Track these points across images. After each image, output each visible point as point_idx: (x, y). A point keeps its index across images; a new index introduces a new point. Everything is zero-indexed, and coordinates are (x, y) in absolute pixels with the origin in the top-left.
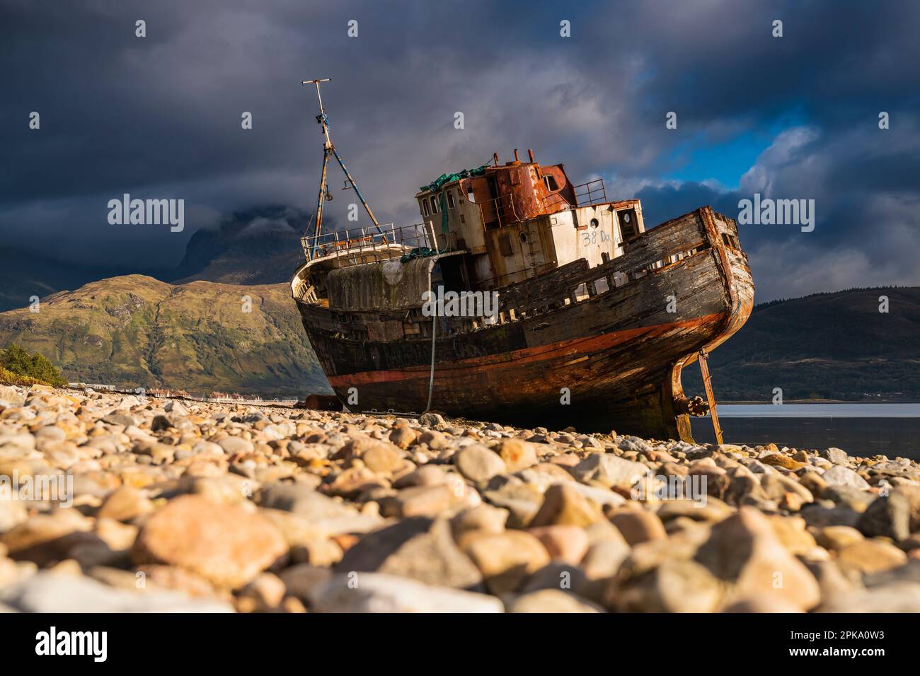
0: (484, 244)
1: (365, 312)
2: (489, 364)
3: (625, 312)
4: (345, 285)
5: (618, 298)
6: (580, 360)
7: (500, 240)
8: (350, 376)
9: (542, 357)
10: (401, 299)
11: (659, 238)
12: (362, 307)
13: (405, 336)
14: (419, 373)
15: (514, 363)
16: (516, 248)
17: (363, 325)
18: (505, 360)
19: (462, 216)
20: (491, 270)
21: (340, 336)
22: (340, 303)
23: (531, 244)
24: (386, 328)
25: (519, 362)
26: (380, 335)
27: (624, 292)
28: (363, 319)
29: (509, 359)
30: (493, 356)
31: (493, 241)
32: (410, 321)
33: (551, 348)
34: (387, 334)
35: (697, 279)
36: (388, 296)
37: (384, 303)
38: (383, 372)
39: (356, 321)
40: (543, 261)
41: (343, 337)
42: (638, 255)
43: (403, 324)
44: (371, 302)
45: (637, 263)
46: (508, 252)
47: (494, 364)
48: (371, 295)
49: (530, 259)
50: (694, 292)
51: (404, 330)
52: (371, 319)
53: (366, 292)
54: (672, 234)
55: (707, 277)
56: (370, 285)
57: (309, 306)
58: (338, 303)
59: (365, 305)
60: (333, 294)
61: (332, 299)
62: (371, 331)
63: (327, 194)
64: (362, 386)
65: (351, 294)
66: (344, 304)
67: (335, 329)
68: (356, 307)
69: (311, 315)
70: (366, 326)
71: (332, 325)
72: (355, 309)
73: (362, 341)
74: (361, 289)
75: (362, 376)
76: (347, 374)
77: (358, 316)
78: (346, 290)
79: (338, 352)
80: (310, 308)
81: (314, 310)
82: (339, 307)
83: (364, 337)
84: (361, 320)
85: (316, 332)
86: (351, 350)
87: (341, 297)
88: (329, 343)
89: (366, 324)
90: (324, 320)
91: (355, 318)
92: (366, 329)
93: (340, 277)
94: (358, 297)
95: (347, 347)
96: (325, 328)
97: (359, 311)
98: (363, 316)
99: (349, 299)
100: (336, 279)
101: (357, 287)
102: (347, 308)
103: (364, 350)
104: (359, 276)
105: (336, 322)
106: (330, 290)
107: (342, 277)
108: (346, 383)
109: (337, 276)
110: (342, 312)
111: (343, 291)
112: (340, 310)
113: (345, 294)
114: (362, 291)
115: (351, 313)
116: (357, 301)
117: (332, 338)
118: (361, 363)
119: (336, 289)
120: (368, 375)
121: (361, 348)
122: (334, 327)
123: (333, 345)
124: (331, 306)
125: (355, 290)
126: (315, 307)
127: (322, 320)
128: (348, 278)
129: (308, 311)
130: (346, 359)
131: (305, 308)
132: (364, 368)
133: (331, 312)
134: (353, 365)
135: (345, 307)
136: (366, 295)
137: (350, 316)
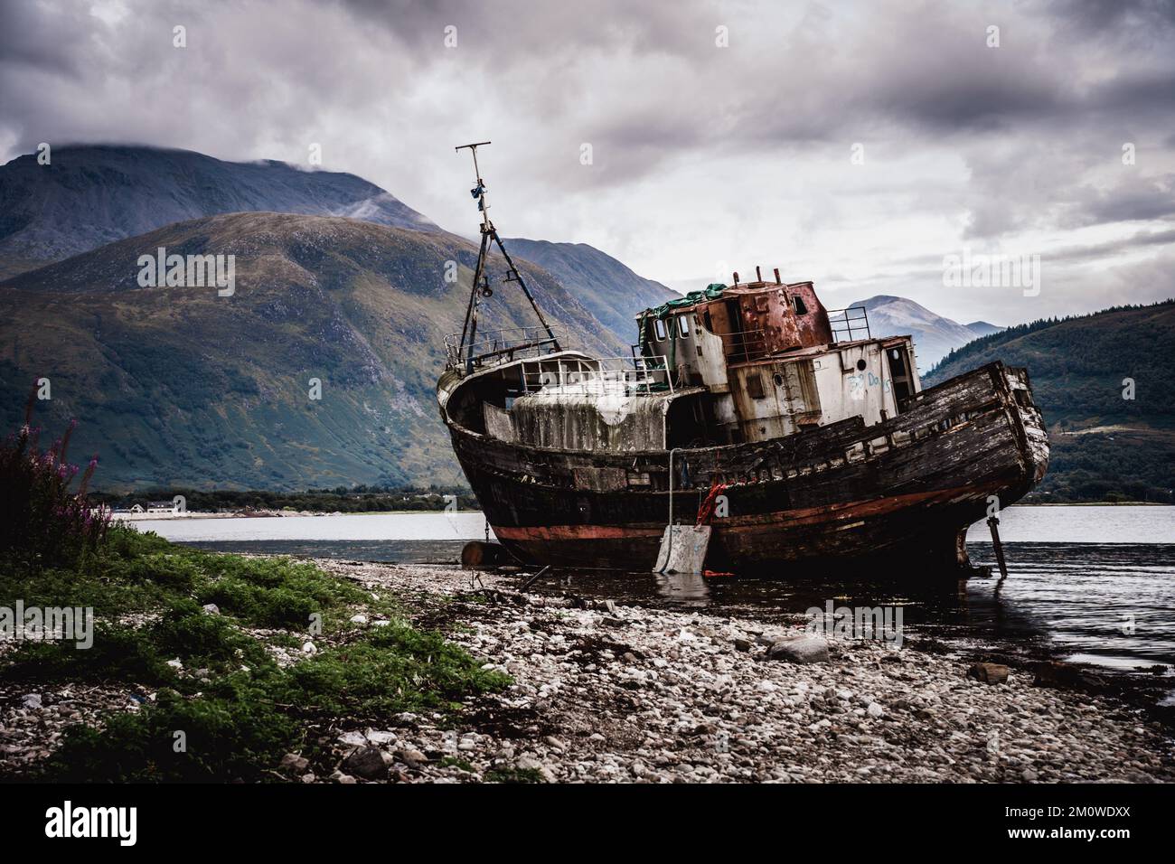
0: (726, 382)
1: (571, 455)
2: (743, 526)
3: (908, 474)
4: (541, 420)
5: (898, 460)
6: (855, 525)
7: (749, 380)
8: (543, 529)
9: (810, 521)
10: (625, 443)
11: (945, 396)
12: (566, 448)
13: (630, 486)
14: (647, 531)
15: (774, 526)
16: (769, 391)
17: (567, 469)
18: (763, 521)
19: (699, 349)
20: (735, 412)
21: (529, 479)
22: (532, 440)
23: (787, 388)
24: (601, 476)
25: (781, 525)
26: (592, 483)
27: (907, 454)
28: (566, 462)
29: (769, 521)
30: (748, 516)
31: (738, 380)
32: (637, 470)
33: (821, 511)
34: (602, 483)
35: (988, 442)
36: (605, 437)
37: (599, 446)
38: (593, 527)
39: (556, 464)
40: (803, 407)
41: (533, 481)
42: (921, 413)
43: (627, 472)
44: (580, 443)
45: (921, 422)
46: (759, 394)
47: (750, 526)
48: (580, 434)
49: (786, 404)
50: (985, 454)
51: (627, 480)
52: (580, 464)
53: (572, 430)
54: (959, 391)
55: (998, 439)
56: (578, 422)
57: (480, 438)
58: (528, 441)
59: (571, 446)
60: (520, 428)
61: (519, 434)
62: (578, 477)
63: (486, 288)
64: (560, 542)
65: (549, 430)
66: (538, 442)
67: (522, 470)
68: (556, 447)
69: (482, 449)
70: (571, 471)
71: (515, 465)
72: (555, 449)
73: (565, 488)
74: (564, 426)
75: (561, 530)
76: (538, 527)
77: (560, 458)
78: (540, 425)
79: (526, 499)
80: (480, 441)
81: (487, 445)
82: (531, 445)
83: (567, 483)
84: (564, 463)
85: (487, 471)
86: (547, 498)
87: (533, 432)
88: (510, 487)
89: (571, 469)
90: (503, 458)
91: (555, 460)
92: (571, 475)
93: (532, 409)
94: (559, 435)
95: (540, 494)
96: (504, 468)
97: (562, 452)
98: (568, 459)
99: (546, 436)
100: (526, 410)
101: (558, 423)
102: (542, 446)
103: (567, 500)
104: (561, 410)
105: (524, 462)
106: (515, 422)
107: (535, 409)
108: (533, 537)
109: (528, 407)
110: (535, 451)
111: (537, 425)
112: (531, 448)
113: (539, 429)
114: (565, 428)
115: (549, 454)
116: (558, 440)
117: (516, 480)
118: (562, 515)
119: (525, 422)
120: (571, 529)
121: (562, 497)
122: (520, 468)
123: (517, 490)
124: (518, 442)
125: (555, 427)
126: (490, 441)
127: (500, 457)
128: (544, 410)
129: (476, 443)
130: (537, 508)
131: (470, 440)
132: (565, 521)
133: (517, 450)
134: (548, 516)
135: (540, 445)
136: (572, 433)
137: (546, 457)
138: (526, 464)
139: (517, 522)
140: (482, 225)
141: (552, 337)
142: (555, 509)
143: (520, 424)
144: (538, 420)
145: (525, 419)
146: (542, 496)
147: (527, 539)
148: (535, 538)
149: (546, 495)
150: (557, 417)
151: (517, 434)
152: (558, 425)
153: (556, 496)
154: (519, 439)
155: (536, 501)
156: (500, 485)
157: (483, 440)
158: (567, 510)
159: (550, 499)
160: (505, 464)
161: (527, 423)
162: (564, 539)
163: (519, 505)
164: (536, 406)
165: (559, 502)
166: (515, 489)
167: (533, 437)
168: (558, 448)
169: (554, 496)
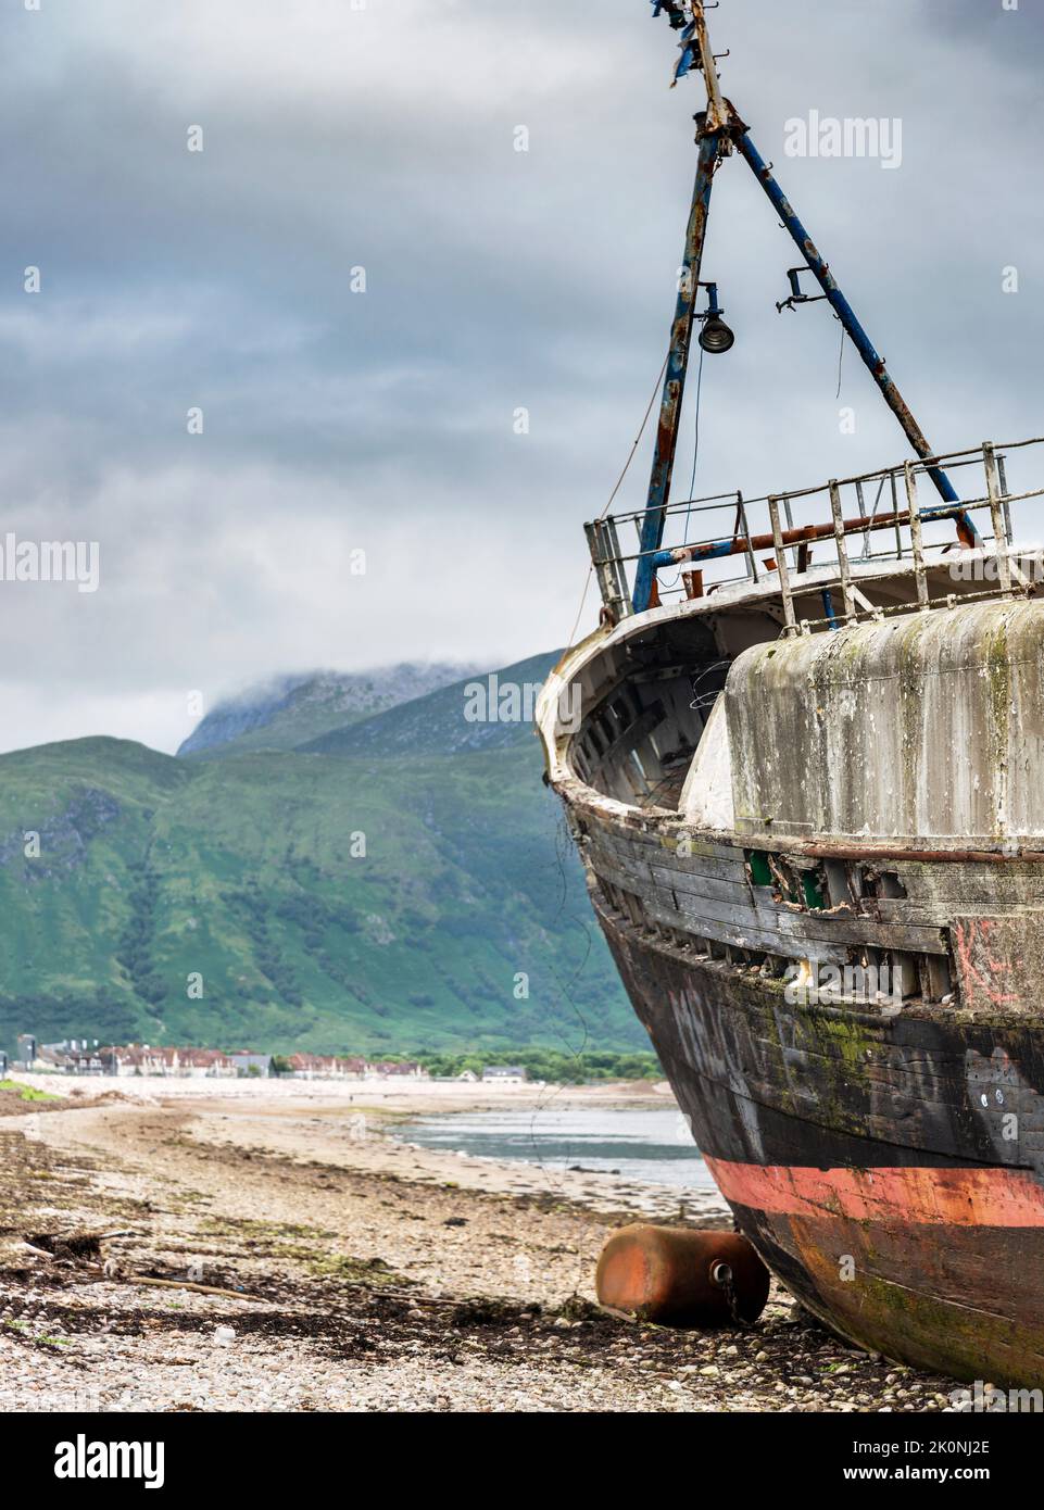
1: (943, 858)
4: (830, 723)
8: (841, 1177)
12: (924, 831)
17: (927, 925)
22: (797, 810)
28: (926, 897)
39: (885, 902)
44: (984, 805)
52: (983, 898)
53: (949, 751)
57: (631, 818)
58: (786, 812)
59: (946, 822)
60: (758, 764)
61: (753, 789)
62: (973, 956)
63: (713, 314)
64: (901, 1232)
65: (862, 759)
66: (821, 813)
67: (766, 938)
68: (887, 830)
69: (638, 863)
70: (945, 931)
71: (743, 915)
72: (881, 839)
73: (920, 1006)
74: (918, 741)
75: (907, 1185)
76: (824, 1168)
77: (899, 879)
78: (829, 742)
79: (780, 1052)
80: (632, 831)
81: (652, 843)
82: (793, 831)
83: (929, 985)
84: (916, 898)
85: (658, 947)
86: (851, 1052)
87: (801, 775)
88: (727, 1005)
89: (943, 923)
90: (702, 890)
91: (883, 887)
92: (943, 950)
93: (799, 676)
94: (901, 776)
95: (828, 1035)
96: (706, 931)
97: (908, 849)
98: (931, 879)
99: (850, 786)
100: (777, 685)
101: (898, 725)
102: (835, 832)
103: (928, 1057)
104: (910, 666)
105: (772, 902)
106: (740, 742)
107: (811, 676)
108: (809, 1205)
109: (784, 672)
110: (807, 855)
111: (815, 745)
112: (798, 842)
113: (823, 760)
114: (924, 744)
115: (859, 861)
116: (894, 800)
117: (746, 979)
118: (909, 1121)
119: (772, 739)
120: (945, 1184)
121: (907, 1046)
122: (759, 929)
123: (753, 1019)
124: (748, 822)
125: (886, 743)
126: (661, 827)
127: (693, 889)
128: (843, 677)
129: (624, 845)
130: (820, 1092)
131: (605, 831)
132: (923, 1147)
133: (747, 852)
134: (859, 1124)
135: (827, 827)
136: (949, 765)
137: (850, 876)
138: (776, 911)
139: (755, 1141)
140: (700, 118)
141: (947, 494)
142: (884, 1100)
143: (756, 745)
144: (821, 723)
145: (773, 725)
146: (834, 1041)
147: (790, 1212)
148: (817, 1209)
149: (850, 1038)
150: (894, 700)
151: (748, 788)
152: (894, 733)
153: (886, 1041)
154: (751, 810)
155: (815, 1061)
156: (697, 998)
157: (640, 826)
158: (928, 1104)
159: (865, 1055)
160: (710, 913)
161: (781, 737)
162: (918, 1224)
163: (758, 1077)
164: (813, 666)
165: (897, 1067)
166: (743, 1016)
167: (802, 797)
168: (894, 834)
169: (878, 1041)
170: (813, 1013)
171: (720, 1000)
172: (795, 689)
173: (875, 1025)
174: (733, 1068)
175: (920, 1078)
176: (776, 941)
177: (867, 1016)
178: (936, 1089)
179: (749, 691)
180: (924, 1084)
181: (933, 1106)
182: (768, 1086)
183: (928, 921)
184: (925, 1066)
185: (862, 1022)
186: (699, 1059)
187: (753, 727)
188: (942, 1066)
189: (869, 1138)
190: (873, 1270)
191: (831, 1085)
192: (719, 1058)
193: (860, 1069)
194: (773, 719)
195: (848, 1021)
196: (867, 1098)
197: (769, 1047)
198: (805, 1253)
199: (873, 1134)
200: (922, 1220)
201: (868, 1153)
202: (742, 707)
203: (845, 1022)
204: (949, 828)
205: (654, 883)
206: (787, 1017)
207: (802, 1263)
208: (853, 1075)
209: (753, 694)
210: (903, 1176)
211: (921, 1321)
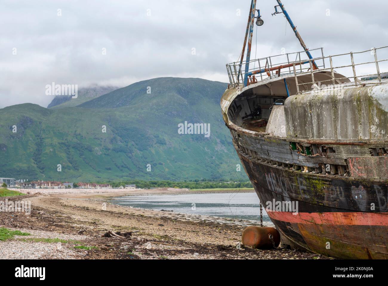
4: (313, 114)
8: (315, 215)
12: (340, 138)
21: (302, 170)
22: (304, 133)
24: (379, 164)
26: (369, 172)
28: (341, 152)
34: (381, 171)
37: (377, 134)
39: (329, 154)
41: (306, 171)
44: (356, 132)
48: (355, 124)
52: (356, 153)
53: (346, 121)
56: (354, 113)
57: (256, 135)
58: (301, 134)
59: (346, 136)
60: (293, 123)
61: (292, 128)
62: (354, 165)
63: (259, 17)
64: (332, 227)
65: (322, 122)
66: (311, 134)
67: (295, 161)
68: (329, 138)
69: (257, 144)
70: (346, 160)
71: (289, 156)
72: (328, 140)
73: (338, 176)
74: (338, 118)
75: (334, 216)
76: (310, 212)
77: (333, 149)
78: (313, 118)
79: (298, 187)
80: (256, 137)
81: (262, 140)
82: (303, 138)
83: (340, 172)
84: (338, 153)
85: (262, 163)
86: (319, 187)
87: (305, 125)
88: (283, 176)
89: (345, 158)
90: (277, 151)
91: (328, 151)
92: (345, 164)
93: (304, 104)
94: (333, 126)
95: (313, 183)
96: (277, 160)
97: (336, 142)
98: (342, 148)
99: (319, 128)
100: (299, 105)
101: (332, 115)
102: (315, 138)
103: (341, 188)
104: (335, 102)
105: (297, 154)
106: (288, 118)
107: (308, 104)
108: (305, 221)
109: (300, 102)
110: (308, 143)
111: (309, 119)
112: (306, 140)
113: (312, 122)
114: (339, 119)
115: (322, 145)
116: (331, 131)
117: (289, 171)
118: (335, 202)
119: (297, 117)
120: (345, 216)
121: (335, 185)
122: (293, 159)
123: (290, 179)
124: (290, 136)
125: (329, 118)
126: (265, 137)
127: (274, 150)
128: (317, 104)
129: (253, 140)
130: (310, 196)
131: (248, 137)
132: (339, 208)
133: (290, 142)
134: (321, 203)
135: (313, 137)
136: (346, 124)
137: (319, 148)
138: (298, 156)
141: (310, 57)
142: (328, 197)
143: (293, 119)
144: (310, 114)
145: (297, 114)
146: (314, 184)
147: (299, 223)
148: (307, 222)
149: (318, 184)
150: (331, 109)
151: (290, 128)
152: (331, 116)
153: (329, 184)
154: (291, 133)
155: (309, 189)
156: (274, 175)
157: (259, 136)
158: (341, 198)
159: (323, 187)
160: (279, 156)
161: (300, 117)
162: (337, 225)
163: (292, 192)
164: (308, 101)
165: (332, 190)
166: (288, 179)
167: (306, 130)
168: (332, 139)
169: (327, 184)
170: (309, 178)
171: (281, 175)
172: (303, 107)
173: (326, 181)
174: (284, 190)
175: (339, 192)
176: (298, 162)
177: (324, 179)
178: (343, 195)
179: (291, 107)
180: (340, 194)
181: (342, 199)
182: (294, 194)
183: (341, 158)
184: (340, 190)
185: (323, 180)
186: (273, 188)
187: (292, 115)
188: (345, 190)
189: (324, 206)
190: (323, 235)
191: (314, 194)
192: (280, 188)
193: (322, 190)
194: (297, 113)
195: (319, 180)
196: (324, 197)
197: (295, 186)
198: (302, 232)
199: (325, 205)
200: (338, 224)
201: (323, 209)
202: (289, 110)
203: (318, 180)
204: (346, 137)
205: (262, 149)
206: (301, 179)
207: (300, 234)
208: (320, 192)
209: (292, 107)
210: (333, 214)
211: (336, 247)
